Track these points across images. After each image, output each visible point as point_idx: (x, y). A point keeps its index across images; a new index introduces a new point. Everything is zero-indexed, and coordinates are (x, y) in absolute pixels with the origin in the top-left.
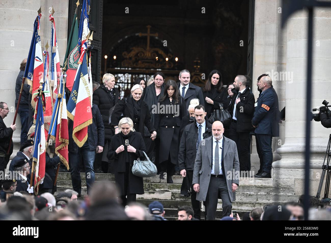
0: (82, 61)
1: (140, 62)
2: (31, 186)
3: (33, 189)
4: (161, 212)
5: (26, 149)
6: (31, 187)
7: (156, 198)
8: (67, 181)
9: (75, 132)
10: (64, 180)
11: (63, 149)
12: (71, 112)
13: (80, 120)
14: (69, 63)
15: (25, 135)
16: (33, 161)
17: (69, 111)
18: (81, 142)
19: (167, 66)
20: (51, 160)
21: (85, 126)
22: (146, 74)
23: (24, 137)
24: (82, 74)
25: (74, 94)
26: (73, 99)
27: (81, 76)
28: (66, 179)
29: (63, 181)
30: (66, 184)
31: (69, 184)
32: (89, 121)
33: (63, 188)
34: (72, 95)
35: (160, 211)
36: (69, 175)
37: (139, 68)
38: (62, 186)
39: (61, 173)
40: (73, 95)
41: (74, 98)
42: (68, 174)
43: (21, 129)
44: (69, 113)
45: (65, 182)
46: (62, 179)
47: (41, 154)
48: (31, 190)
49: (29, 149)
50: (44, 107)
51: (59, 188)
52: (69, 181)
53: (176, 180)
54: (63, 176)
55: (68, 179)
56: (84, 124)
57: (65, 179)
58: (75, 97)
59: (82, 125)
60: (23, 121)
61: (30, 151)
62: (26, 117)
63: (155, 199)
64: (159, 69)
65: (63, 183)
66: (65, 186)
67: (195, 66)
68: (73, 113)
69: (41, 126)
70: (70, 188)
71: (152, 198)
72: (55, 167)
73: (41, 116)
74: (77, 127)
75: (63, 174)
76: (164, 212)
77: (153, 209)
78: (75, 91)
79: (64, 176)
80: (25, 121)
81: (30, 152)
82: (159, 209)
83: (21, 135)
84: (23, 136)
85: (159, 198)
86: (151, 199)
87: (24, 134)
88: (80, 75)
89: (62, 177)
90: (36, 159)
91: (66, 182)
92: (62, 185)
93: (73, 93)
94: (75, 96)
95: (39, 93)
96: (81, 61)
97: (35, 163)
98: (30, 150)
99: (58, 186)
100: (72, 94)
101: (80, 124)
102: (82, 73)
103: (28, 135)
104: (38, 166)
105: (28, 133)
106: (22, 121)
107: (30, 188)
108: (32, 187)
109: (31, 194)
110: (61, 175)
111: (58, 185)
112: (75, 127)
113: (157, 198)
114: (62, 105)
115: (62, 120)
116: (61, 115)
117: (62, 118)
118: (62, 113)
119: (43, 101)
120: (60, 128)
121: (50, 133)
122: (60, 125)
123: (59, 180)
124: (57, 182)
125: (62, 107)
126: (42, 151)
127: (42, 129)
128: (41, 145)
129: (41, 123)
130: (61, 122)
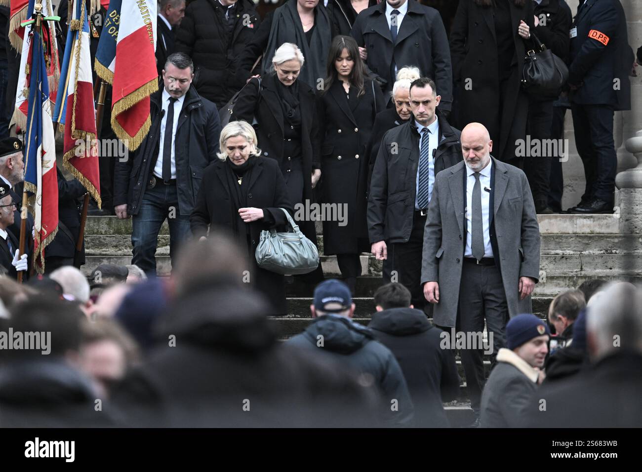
2: (20, 254)
3: (26, 261)
4: (345, 308)
6: (21, 257)
7: (331, 273)
8: (110, 237)
9: (117, 113)
10: (102, 234)
12: (107, 66)
13: (127, 85)
17: (102, 64)
18: (133, 137)
20: (65, 186)
21: (141, 98)
26: (109, 32)
28: (106, 231)
29: (100, 237)
30: (107, 244)
31: (114, 243)
33: (100, 254)
35: (343, 304)
36: (114, 221)
38: (97, 251)
41: (113, 29)
42: (110, 219)
44: (103, 66)
45: (105, 239)
46: (97, 233)
47: (44, 173)
48: (20, 263)
50: (47, 56)
51: (89, 254)
52: (113, 237)
54: (99, 226)
55: (112, 231)
56: (136, 93)
57: (103, 231)
59: (132, 95)
65: (99, 241)
66: (103, 249)
68: (113, 66)
69: (44, 103)
70: (116, 253)
72: (78, 203)
73: (42, 80)
74: (121, 102)
75: (99, 220)
76: (353, 306)
77: (325, 300)
78: (115, 11)
79: (101, 226)
81: (10, 169)
82: (341, 300)
89: (97, 228)
90: (33, 185)
91: (107, 238)
92: (98, 248)
94: (115, 25)
95: (33, 21)
97: (31, 195)
98: (11, 164)
99: (86, 251)
101: (126, 93)
104: (40, 203)
107: (19, 259)
108: (25, 256)
110: (95, 222)
111: (88, 248)
112: (116, 102)
114: (80, 49)
115: (80, 85)
116: (77, 73)
117: (80, 79)
118: (79, 69)
119: (45, 42)
120: (74, 105)
121: (57, 119)
122: (75, 96)
123: (89, 234)
124: (86, 241)
125: (79, 52)
126: (48, 164)
127: (44, 109)
128: (45, 150)
129: (42, 96)
130: (76, 89)
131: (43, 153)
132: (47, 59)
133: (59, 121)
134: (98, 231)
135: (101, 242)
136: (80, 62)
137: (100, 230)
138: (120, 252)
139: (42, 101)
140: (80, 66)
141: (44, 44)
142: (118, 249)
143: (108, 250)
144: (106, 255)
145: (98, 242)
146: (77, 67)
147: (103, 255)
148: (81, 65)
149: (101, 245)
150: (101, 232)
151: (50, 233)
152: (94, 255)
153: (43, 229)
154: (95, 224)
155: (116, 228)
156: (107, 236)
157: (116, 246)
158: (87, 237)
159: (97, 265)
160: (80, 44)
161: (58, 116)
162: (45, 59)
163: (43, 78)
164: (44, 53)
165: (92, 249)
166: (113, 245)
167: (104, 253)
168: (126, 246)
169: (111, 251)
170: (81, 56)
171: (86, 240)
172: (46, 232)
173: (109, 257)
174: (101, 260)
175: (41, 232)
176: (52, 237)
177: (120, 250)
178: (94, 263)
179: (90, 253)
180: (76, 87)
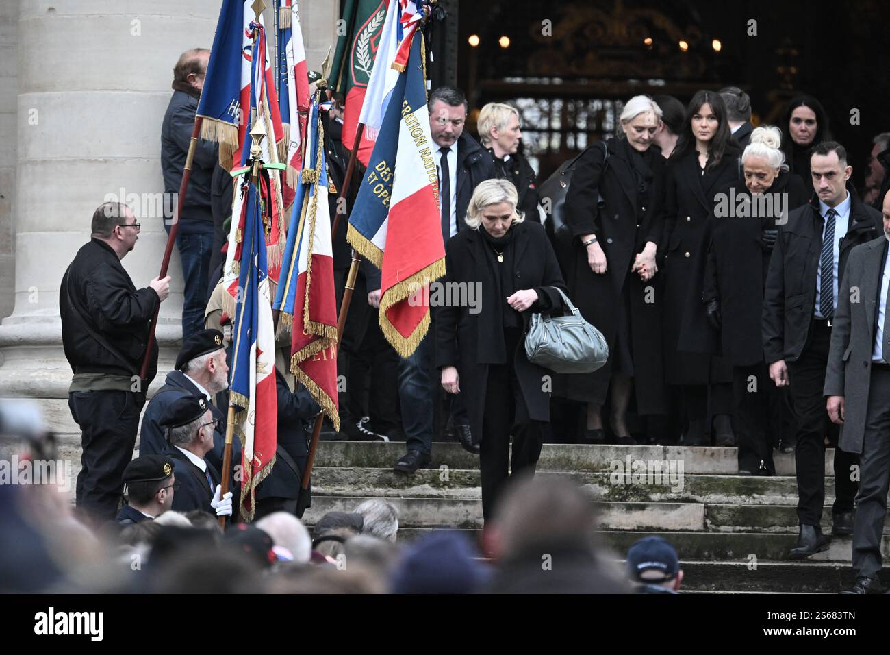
0: (406, 62)
1: (591, 56)
2: (223, 492)
3: (230, 501)
4: (669, 576)
5: (197, 363)
6: (225, 496)
7: (652, 527)
8: (347, 470)
9: (389, 304)
10: (335, 466)
11: (319, 359)
12: (370, 237)
13: (403, 265)
14: (356, 67)
15: (198, 315)
16: (231, 404)
17: (363, 235)
18: (407, 337)
19: (685, 71)
20: (295, 399)
22: (613, 98)
23: (193, 322)
24: (406, 106)
25: (378, 174)
26: (375, 191)
27: (405, 111)
28: (340, 463)
29: (333, 471)
30: (342, 480)
31: (352, 479)
32: (434, 265)
33: (333, 494)
34: (373, 177)
35: (666, 571)
36: (352, 449)
37: (590, 77)
38: (328, 490)
39: (325, 444)
40: (376, 178)
41: (380, 187)
42: (348, 445)
43: (183, 295)
44: (364, 238)
45: (338, 473)
46: (328, 465)
47: (259, 381)
48: (223, 505)
49: (207, 362)
50: (266, 219)
51: (316, 494)
52: (352, 470)
53: (718, 461)
54: (331, 455)
55: (349, 462)
56: (417, 276)
57: (337, 462)
58: (382, 185)
59: (411, 279)
60: (191, 265)
61: (212, 370)
62: (201, 252)
63: (649, 529)
64: (656, 78)
65: (331, 476)
66: (337, 488)
67: (780, 70)
68: (380, 239)
69: (260, 284)
70: (354, 493)
71: (638, 527)
72: (305, 423)
73: (259, 251)
74: (396, 288)
75: (331, 446)
76: (681, 573)
77: (641, 566)
78: (384, 162)
79: (335, 455)
80: (197, 265)
81: (211, 373)
82: (664, 566)
83: (184, 314)
84: (192, 319)
85: (661, 526)
86: (634, 530)
87: (195, 310)
88: (402, 108)
89: (329, 457)
90: (244, 397)
91: (343, 472)
92: (329, 485)
93: (375, 170)
94: (382, 182)
95: (247, 169)
96: (400, 59)
97: (240, 410)
98: (212, 366)
99: (313, 489)
100: (374, 173)
101: (403, 276)
102: (406, 102)
103: (209, 314)
104: (253, 422)
105: (208, 310)
106: (185, 268)
107: (222, 498)
108: (228, 495)
109: (224, 519)
110: (325, 448)
111: (315, 485)
112: (388, 289)
113: (654, 524)
114: (316, 209)
115: (316, 259)
116: (310, 242)
117: (315, 251)
118: (314, 237)
119: (264, 198)
120: (308, 287)
121: (280, 305)
122: (309, 275)
123: (318, 466)
124: (312, 475)
125: (314, 213)
126: (265, 368)
127: (261, 292)
128: (261, 349)
129: (259, 273)
130: (310, 265)
131: (258, 352)
132: (265, 222)
133: (282, 309)
134: (330, 462)
135: (334, 477)
136: (316, 228)
137: (332, 461)
138: (359, 492)
139: (259, 281)
140: (315, 233)
141: (262, 202)
142: (357, 487)
143: (343, 488)
144: (340, 495)
145: (329, 477)
146: (312, 233)
147: (336, 495)
148: (317, 232)
149: (334, 481)
150: (334, 462)
151: (265, 464)
152: (323, 494)
153: (256, 458)
154: (326, 452)
155: (355, 458)
156: (343, 470)
157: (354, 484)
158: (315, 469)
159: (328, 508)
160: (315, 203)
161: (282, 301)
162: (263, 221)
163: (260, 249)
164: (262, 215)
165: (321, 486)
166: (350, 482)
167: (338, 492)
168: (368, 484)
169: (347, 489)
170: (317, 219)
171: (314, 474)
172: (260, 462)
173: (344, 498)
174: (334, 502)
175: (253, 463)
176: (268, 470)
177: (360, 488)
178: (323, 506)
179: (319, 492)
180: (310, 262)
